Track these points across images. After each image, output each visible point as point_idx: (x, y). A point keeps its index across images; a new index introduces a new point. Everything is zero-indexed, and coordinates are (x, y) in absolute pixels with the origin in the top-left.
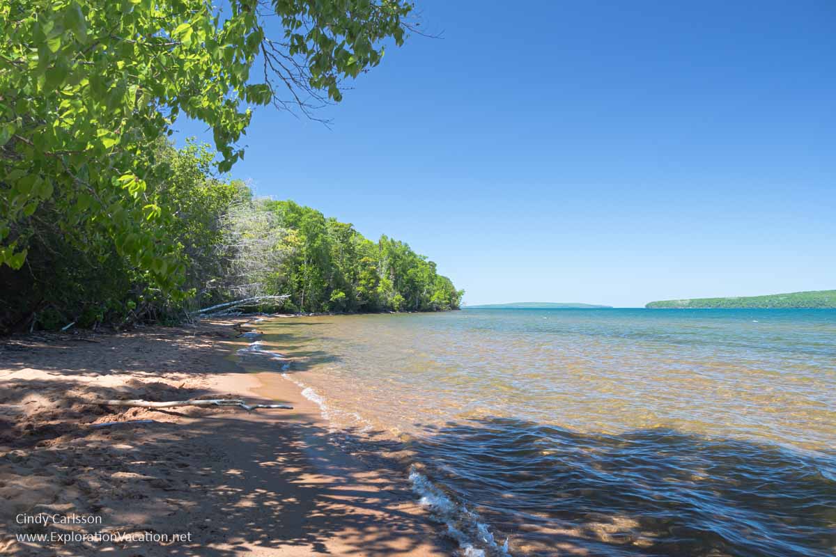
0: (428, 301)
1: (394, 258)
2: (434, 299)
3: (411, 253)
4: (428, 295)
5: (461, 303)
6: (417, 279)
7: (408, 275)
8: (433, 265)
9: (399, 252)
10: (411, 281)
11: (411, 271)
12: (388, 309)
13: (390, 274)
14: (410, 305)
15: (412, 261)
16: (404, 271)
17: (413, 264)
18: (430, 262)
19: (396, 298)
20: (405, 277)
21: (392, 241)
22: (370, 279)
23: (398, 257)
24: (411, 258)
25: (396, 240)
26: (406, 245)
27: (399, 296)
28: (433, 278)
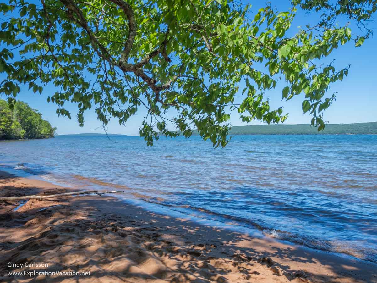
0: (39, 133)
1: (20, 110)
2: (42, 132)
3: (29, 108)
4: (39, 130)
5: (55, 134)
6: (33, 122)
7: (27, 120)
8: (40, 114)
9: (22, 108)
10: (30, 123)
11: (29, 118)
12: (17, 138)
13: (18, 119)
14: (29, 136)
15: (30, 112)
16: (25, 117)
17: (30, 114)
18: (39, 113)
19: (22, 132)
20: (26, 121)
21: (19, 101)
22: (8, 122)
23: (23, 110)
24: (29, 110)
25: (21, 101)
26: (26, 103)
27: (23, 131)
28: (41, 121)
